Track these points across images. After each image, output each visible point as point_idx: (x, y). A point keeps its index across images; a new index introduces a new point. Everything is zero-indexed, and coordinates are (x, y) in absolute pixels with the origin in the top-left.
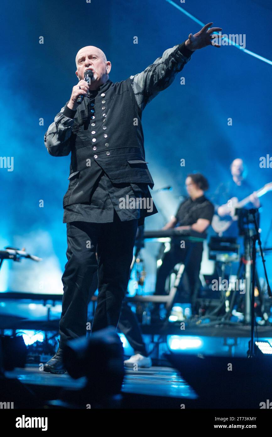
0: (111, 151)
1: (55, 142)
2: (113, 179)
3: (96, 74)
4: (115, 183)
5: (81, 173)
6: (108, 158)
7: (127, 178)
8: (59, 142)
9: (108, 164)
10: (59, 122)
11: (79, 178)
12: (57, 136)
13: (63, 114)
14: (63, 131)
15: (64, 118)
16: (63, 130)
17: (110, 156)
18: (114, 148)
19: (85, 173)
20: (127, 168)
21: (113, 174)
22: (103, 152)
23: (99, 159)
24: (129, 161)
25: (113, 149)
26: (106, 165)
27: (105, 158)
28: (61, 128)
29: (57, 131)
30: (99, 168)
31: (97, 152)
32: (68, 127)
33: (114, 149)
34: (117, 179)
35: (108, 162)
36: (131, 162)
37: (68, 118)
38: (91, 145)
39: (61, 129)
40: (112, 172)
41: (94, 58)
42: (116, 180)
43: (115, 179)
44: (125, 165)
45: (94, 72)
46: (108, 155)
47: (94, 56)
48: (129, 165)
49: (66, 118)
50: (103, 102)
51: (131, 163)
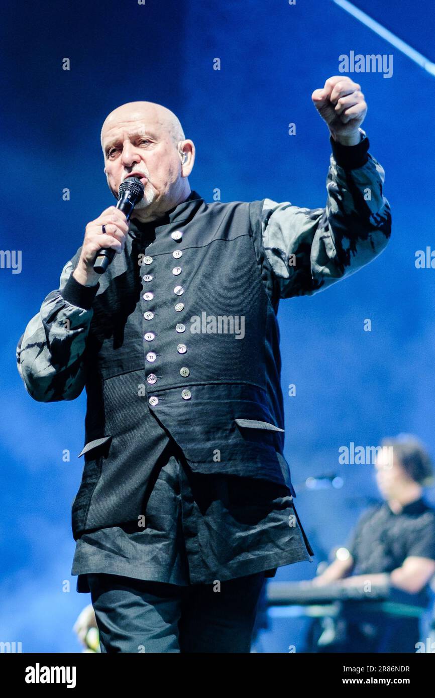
0: (194, 388)
1: (43, 367)
2: (194, 462)
3: (151, 186)
4: (198, 473)
5: (115, 441)
6: (186, 406)
7: (231, 462)
8: (52, 370)
9: (186, 422)
10: (52, 318)
11: (110, 455)
12: (47, 353)
13: (63, 296)
14: (63, 340)
15: (64, 307)
16: (63, 338)
17: (192, 402)
18: (203, 383)
19: (124, 444)
20: (232, 437)
21: (195, 450)
22: (173, 390)
23: (163, 408)
24: (238, 421)
25: (200, 385)
26: (178, 425)
27: (178, 407)
28: (59, 335)
29: (48, 341)
30: (160, 431)
31: (158, 389)
32: (75, 331)
33: (204, 385)
34: (204, 462)
35: (183, 418)
36: (243, 423)
37: (75, 308)
38: (144, 369)
39: (58, 338)
40: (193, 444)
41: (144, 142)
42: (203, 465)
43: (199, 462)
44: (226, 430)
45: (146, 184)
46: (186, 398)
47: (145, 137)
48: (237, 432)
49: (72, 308)
50: (177, 254)
51: (243, 426)
